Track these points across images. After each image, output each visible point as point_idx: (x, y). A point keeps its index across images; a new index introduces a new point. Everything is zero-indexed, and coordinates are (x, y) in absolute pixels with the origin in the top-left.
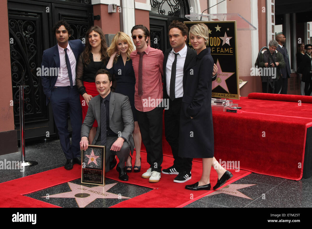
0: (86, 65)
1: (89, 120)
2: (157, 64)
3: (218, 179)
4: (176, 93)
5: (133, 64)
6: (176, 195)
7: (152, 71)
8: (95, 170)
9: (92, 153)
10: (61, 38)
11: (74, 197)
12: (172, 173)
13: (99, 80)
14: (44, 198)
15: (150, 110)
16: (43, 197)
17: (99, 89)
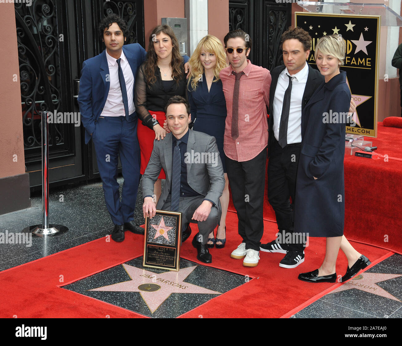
0: (150, 85)
1: (154, 171)
2: (262, 91)
3: (348, 267)
4: (288, 137)
5: (223, 88)
6: (287, 290)
7: (253, 102)
8: (166, 248)
9: (162, 222)
10: (113, 43)
11: (138, 290)
12: (274, 251)
13: (172, 114)
14: (93, 291)
15: (248, 159)
16: (91, 290)
17: (172, 127)
